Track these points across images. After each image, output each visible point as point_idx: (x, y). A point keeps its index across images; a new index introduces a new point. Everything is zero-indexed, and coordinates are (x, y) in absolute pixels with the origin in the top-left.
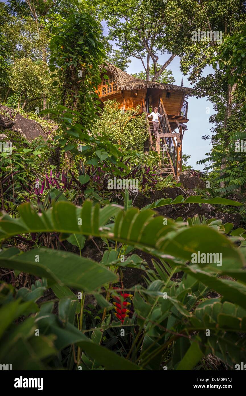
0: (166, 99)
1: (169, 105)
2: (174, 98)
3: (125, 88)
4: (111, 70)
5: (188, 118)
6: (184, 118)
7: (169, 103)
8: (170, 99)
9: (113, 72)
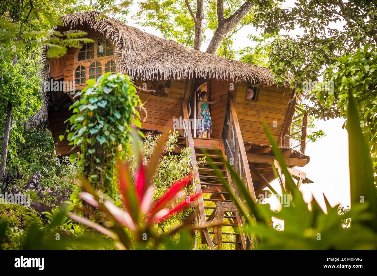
0: (247, 104)
1: (254, 119)
2: (268, 101)
3: (138, 76)
4: (105, 33)
5: (306, 154)
6: (296, 155)
7: (254, 113)
8: (257, 103)
9: (110, 36)
